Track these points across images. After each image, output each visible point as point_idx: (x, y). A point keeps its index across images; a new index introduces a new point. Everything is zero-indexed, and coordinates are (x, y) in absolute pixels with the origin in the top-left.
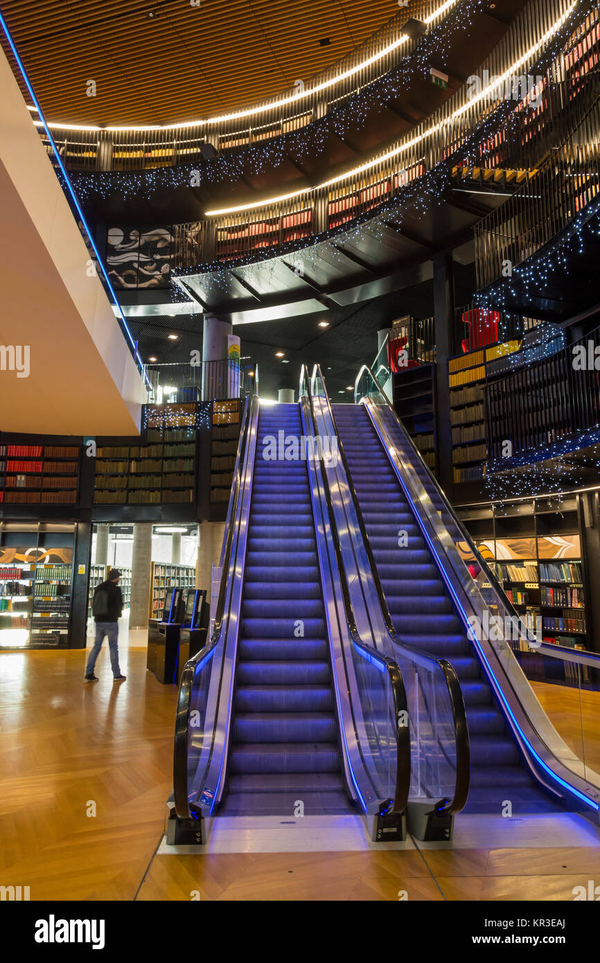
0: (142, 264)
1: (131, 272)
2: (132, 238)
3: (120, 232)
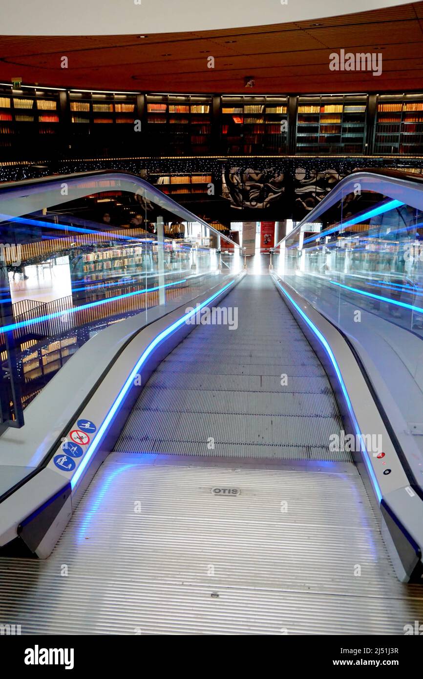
0: (318, 194)
1: (311, 199)
2: (312, 175)
3: (304, 171)
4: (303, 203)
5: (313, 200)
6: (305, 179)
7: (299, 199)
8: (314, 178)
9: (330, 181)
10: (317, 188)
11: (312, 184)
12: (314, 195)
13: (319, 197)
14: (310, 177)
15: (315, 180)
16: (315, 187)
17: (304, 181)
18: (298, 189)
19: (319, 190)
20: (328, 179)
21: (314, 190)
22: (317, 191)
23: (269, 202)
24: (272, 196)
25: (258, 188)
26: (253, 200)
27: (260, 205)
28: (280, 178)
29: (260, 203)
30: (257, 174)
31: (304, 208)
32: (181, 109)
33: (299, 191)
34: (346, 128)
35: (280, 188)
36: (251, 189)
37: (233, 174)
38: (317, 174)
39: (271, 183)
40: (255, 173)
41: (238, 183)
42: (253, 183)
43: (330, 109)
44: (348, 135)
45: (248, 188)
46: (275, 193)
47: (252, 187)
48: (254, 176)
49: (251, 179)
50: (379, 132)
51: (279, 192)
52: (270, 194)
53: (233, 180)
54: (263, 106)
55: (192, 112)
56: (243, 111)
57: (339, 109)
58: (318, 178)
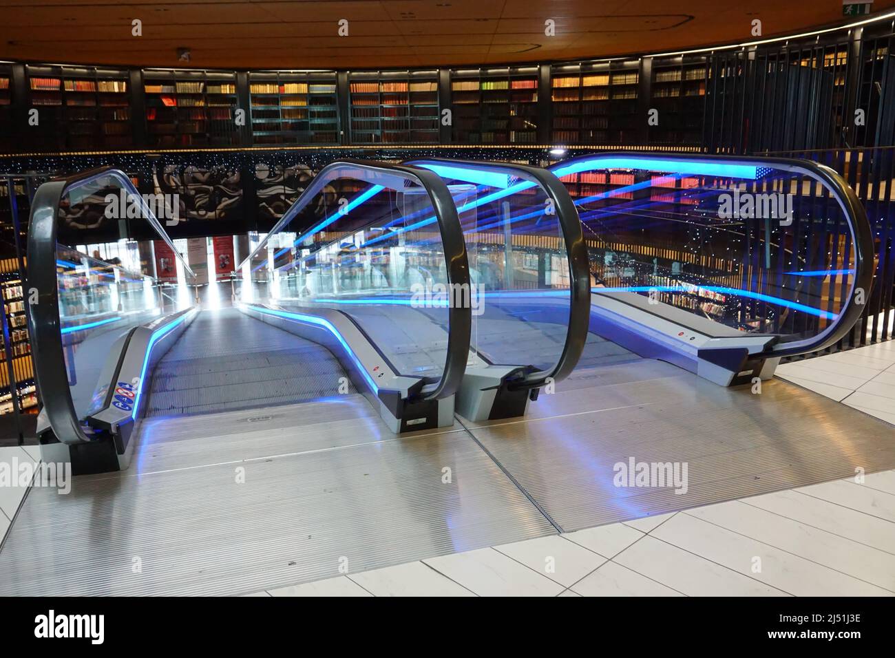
4: (270, 208)
5: (282, 205)
6: (268, 177)
7: (264, 204)
8: (280, 175)
9: (302, 179)
10: (286, 188)
11: (279, 184)
12: (283, 197)
13: (289, 200)
14: (275, 175)
15: (282, 178)
16: (283, 187)
17: (267, 180)
18: (261, 191)
19: (289, 191)
20: (299, 176)
21: (283, 191)
22: (287, 192)
23: (223, 210)
24: (226, 202)
25: (206, 192)
26: (200, 208)
27: (211, 214)
28: (235, 178)
29: (212, 211)
30: (203, 173)
31: (272, 215)
32: (84, 86)
33: (263, 193)
34: (314, 112)
35: (237, 191)
36: (196, 194)
37: (169, 174)
38: (283, 170)
39: (225, 185)
40: (200, 172)
41: (177, 186)
42: (198, 186)
43: (291, 88)
44: (317, 121)
45: (193, 192)
46: (230, 197)
47: (198, 191)
48: (199, 176)
49: (195, 180)
50: (354, 116)
51: (235, 197)
52: (223, 199)
53: (169, 182)
54: (202, 84)
55: (100, 90)
56: (175, 89)
57: (303, 88)
58: (286, 175)
